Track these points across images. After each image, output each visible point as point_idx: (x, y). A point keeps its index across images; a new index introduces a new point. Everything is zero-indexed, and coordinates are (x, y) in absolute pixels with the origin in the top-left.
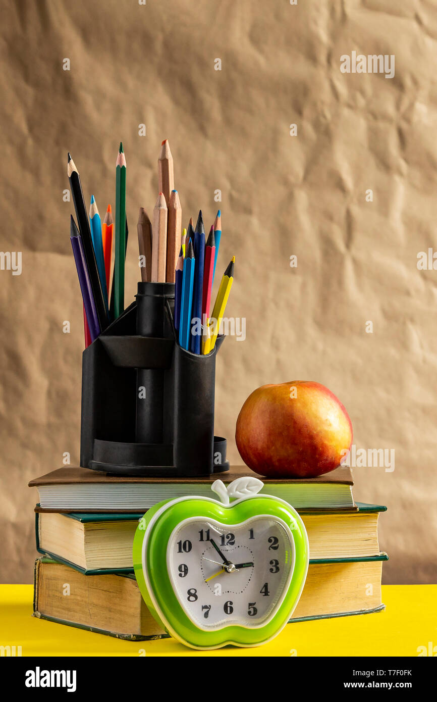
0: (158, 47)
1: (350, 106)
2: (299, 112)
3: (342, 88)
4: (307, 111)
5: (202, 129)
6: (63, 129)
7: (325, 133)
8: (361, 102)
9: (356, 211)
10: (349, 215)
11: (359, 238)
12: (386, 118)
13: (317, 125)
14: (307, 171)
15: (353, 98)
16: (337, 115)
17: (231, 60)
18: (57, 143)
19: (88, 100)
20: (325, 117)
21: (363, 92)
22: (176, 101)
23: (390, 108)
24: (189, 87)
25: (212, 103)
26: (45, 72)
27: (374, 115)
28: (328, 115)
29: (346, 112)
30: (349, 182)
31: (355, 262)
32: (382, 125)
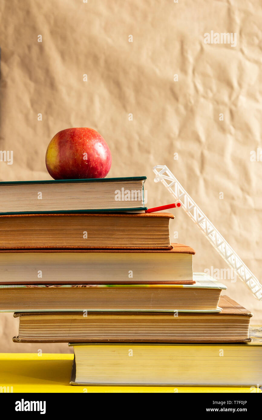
0: (102, 62)
1: (204, 97)
2: (177, 99)
3: (200, 88)
4: (181, 99)
5: (124, 107)
6: (50, 105)
7: (191, 111)
8: (210, 95)
9: (206, 153)
10: (202, 156)
11: (207, 168)
12: (224, 104)
13: (186, 107)
14: (180, 132)
15: (206, 93)
16: (197, 101)
17: (141, 71)
18: (46, 113)
19: (63, 90)
20: (190, 102)
21: (211, 90)
22: (111, 92)
23: (226, 99)
24: (118, 84)
25: (130, 93)
26: (40, 74)
27: (217, 102)
28: (193, 101)
29: (202, 100)
30: (203, 138)
31: (205, 181)
32: (221, 107)
